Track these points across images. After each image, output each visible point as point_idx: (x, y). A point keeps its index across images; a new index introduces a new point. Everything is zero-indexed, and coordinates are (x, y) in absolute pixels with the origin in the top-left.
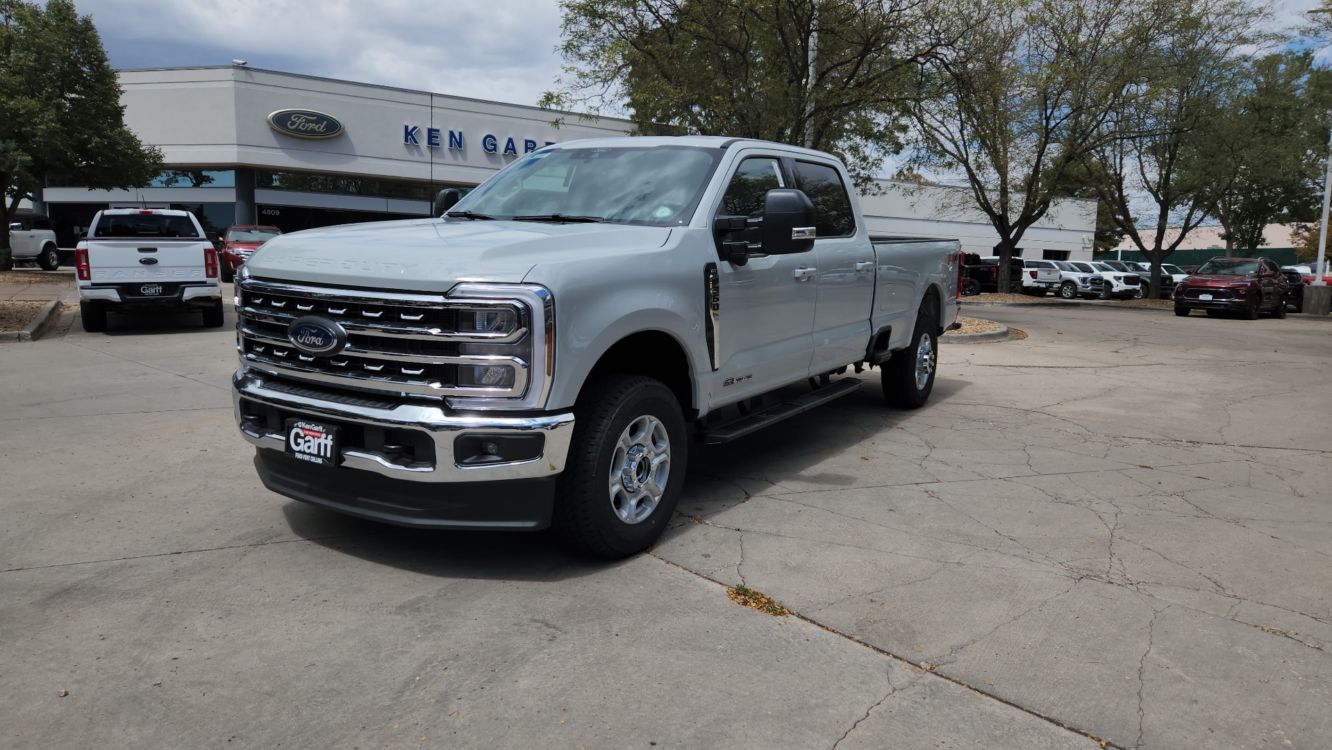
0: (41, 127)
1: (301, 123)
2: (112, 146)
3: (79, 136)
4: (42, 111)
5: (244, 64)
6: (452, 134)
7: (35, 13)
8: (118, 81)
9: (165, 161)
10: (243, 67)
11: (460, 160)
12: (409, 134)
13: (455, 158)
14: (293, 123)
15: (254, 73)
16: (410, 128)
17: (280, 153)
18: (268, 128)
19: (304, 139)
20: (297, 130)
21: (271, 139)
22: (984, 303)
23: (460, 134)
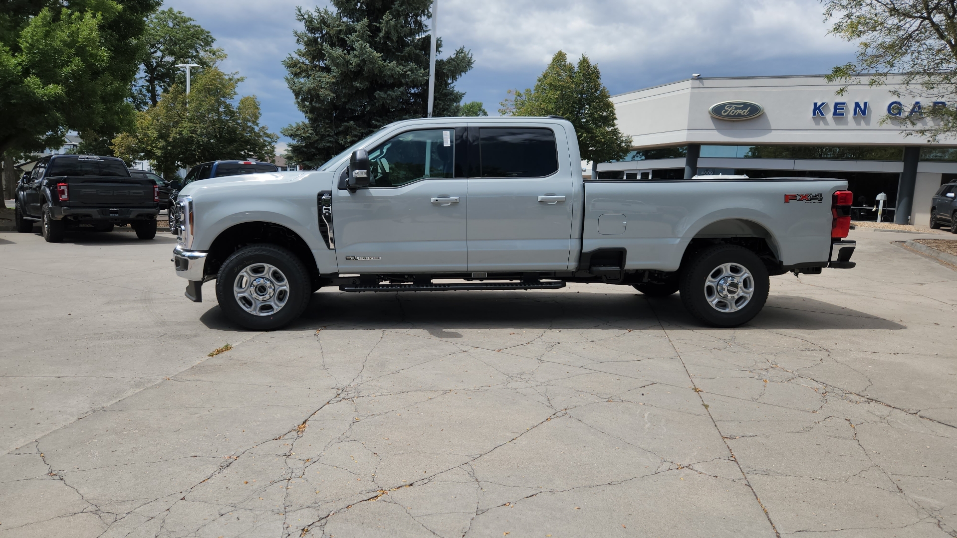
1: (731, 110)
5: (699, 76)
6: (857, 105)
10: (699, 78)
11: (863, 125)
12: (818, 110)
13: (858, 123)
14: (726, 111)
15: (704, 81)
16: (819, 104)
17: (716, 132)
19: (734, 121)
20: (728, 115)
21: (710, 123)
23: (866, 104)
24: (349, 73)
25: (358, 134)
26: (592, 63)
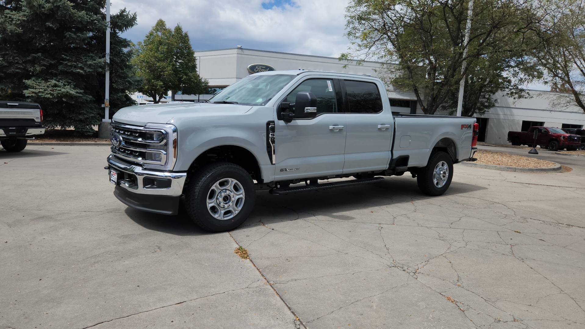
0: (166, 72)
1: (259, 69)
2: (190, 79)
3: (179, 76)
4: (167, 67)
5: (241, 47)
7: (170, 32)
8: (194, 56)
9: (209, 84)
10: (241, 48)
14: (257, 70)
15: (244, 51)
18: (248, 71)
22: (573, 155)
24: (41, 14)
25: (47, 64)
26: (184, 30)
